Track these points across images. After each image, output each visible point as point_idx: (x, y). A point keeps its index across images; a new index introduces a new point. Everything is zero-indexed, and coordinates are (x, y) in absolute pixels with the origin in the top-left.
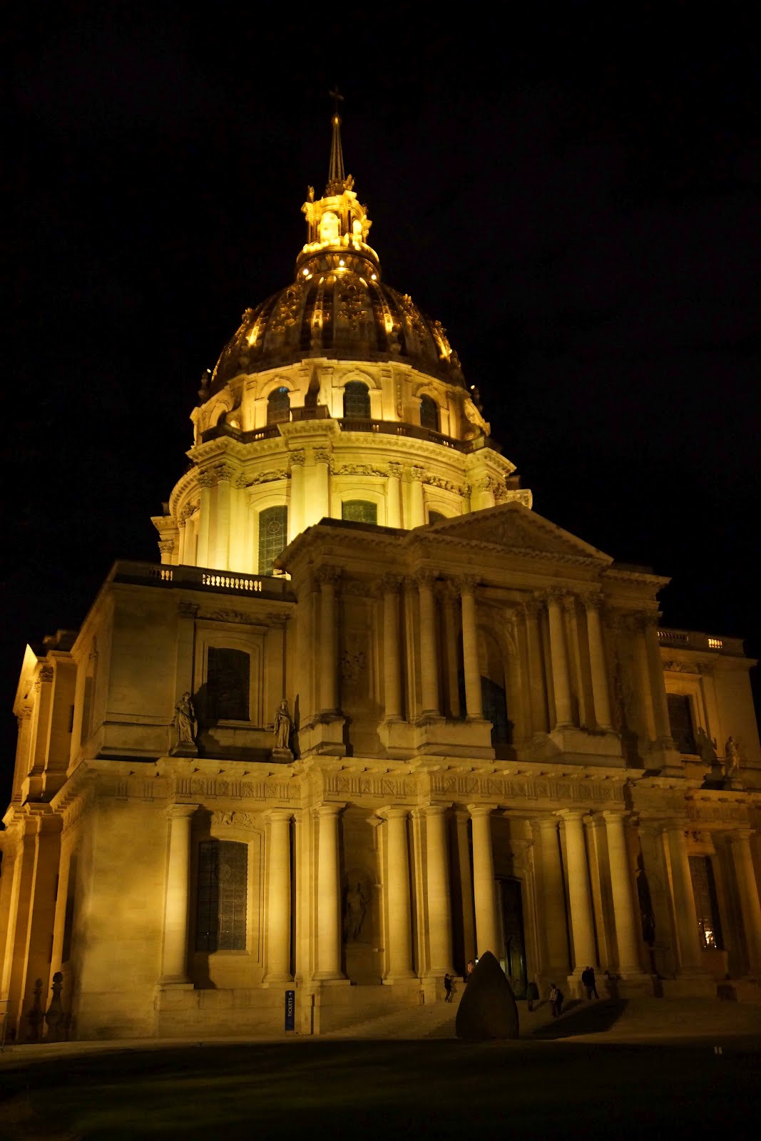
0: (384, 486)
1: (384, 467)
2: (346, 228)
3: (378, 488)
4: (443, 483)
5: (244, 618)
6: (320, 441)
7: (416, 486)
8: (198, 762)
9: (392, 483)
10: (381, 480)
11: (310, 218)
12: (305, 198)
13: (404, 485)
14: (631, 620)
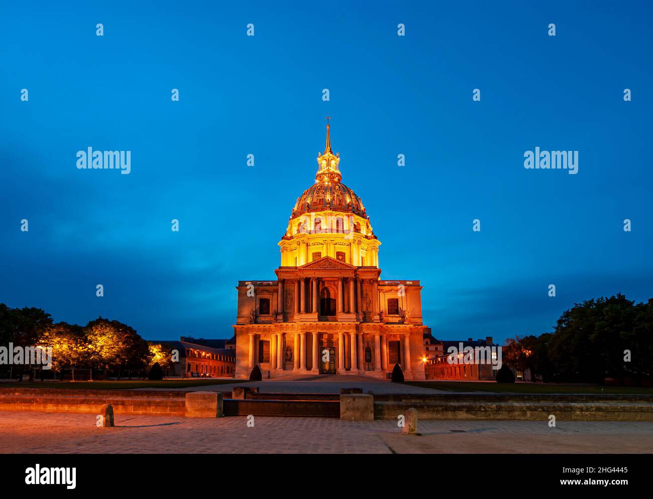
0: (322, 247)
1: (322, 242)
2: (328, 165)
3: (321, 248)
4: (341, 244)
5: (267, 291)
6: (303, 238)
7: (332, 246)
8: (254, 325)
9: (325, 246)
10: (321, 246)
11: (319, 163)
12: (318, 156)
13: (329, 246)
14: (372, 281)
